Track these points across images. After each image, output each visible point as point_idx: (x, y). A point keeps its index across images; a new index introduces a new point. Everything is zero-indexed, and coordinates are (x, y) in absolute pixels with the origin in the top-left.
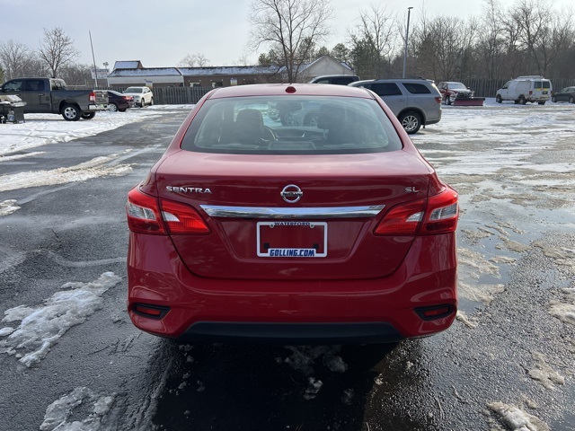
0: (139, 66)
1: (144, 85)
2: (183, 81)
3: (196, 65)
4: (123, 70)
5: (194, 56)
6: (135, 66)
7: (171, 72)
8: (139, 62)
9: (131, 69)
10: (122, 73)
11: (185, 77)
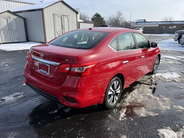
0: (145, 21)
1: (141, 27)
2: (158, 26)
3: (168, 20)
4: (139, 22)
5: (168, 17)
6: (143, 21)
7: (154, 23)
8: (145, 20)
9: (141, 22)
10: (138, 23)
11: (159, 25)
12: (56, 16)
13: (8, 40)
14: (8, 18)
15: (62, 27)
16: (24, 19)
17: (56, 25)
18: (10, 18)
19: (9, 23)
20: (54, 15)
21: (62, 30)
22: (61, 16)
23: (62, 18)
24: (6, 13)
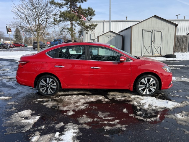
12: (146, 31)
13: (107, 53)
14: (110, 36)
15: (152, 41)
16: (123, 36)
17: (145, 40)
18: (111, 36)
19: (110, 40)
20: (143, 31)
21: (151, 44)
22: (152, 31)
23: (152, 33)
24: (109, 33)
